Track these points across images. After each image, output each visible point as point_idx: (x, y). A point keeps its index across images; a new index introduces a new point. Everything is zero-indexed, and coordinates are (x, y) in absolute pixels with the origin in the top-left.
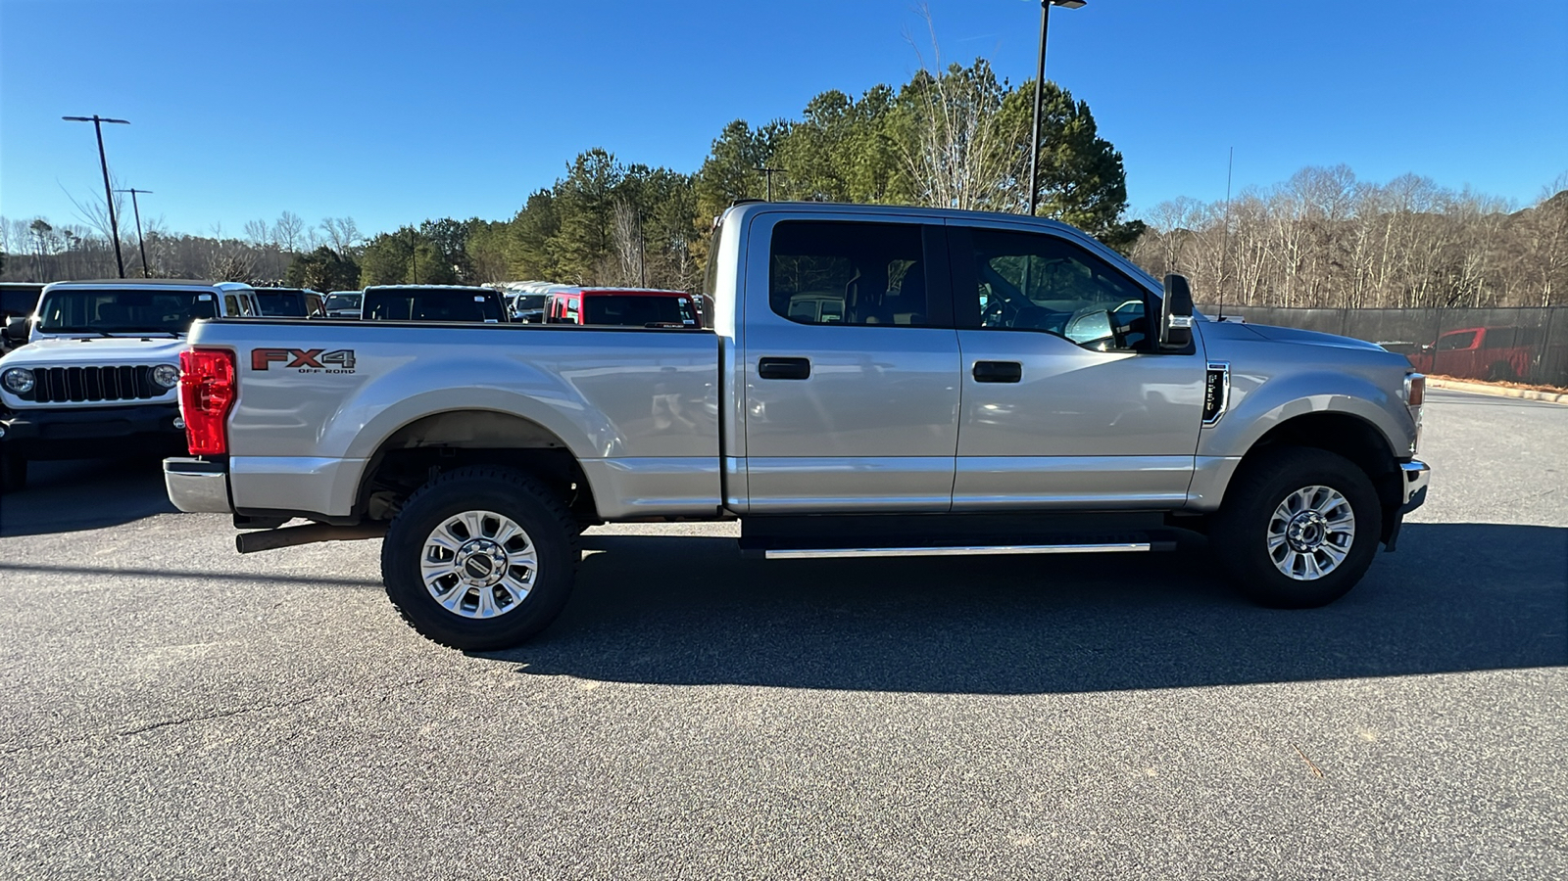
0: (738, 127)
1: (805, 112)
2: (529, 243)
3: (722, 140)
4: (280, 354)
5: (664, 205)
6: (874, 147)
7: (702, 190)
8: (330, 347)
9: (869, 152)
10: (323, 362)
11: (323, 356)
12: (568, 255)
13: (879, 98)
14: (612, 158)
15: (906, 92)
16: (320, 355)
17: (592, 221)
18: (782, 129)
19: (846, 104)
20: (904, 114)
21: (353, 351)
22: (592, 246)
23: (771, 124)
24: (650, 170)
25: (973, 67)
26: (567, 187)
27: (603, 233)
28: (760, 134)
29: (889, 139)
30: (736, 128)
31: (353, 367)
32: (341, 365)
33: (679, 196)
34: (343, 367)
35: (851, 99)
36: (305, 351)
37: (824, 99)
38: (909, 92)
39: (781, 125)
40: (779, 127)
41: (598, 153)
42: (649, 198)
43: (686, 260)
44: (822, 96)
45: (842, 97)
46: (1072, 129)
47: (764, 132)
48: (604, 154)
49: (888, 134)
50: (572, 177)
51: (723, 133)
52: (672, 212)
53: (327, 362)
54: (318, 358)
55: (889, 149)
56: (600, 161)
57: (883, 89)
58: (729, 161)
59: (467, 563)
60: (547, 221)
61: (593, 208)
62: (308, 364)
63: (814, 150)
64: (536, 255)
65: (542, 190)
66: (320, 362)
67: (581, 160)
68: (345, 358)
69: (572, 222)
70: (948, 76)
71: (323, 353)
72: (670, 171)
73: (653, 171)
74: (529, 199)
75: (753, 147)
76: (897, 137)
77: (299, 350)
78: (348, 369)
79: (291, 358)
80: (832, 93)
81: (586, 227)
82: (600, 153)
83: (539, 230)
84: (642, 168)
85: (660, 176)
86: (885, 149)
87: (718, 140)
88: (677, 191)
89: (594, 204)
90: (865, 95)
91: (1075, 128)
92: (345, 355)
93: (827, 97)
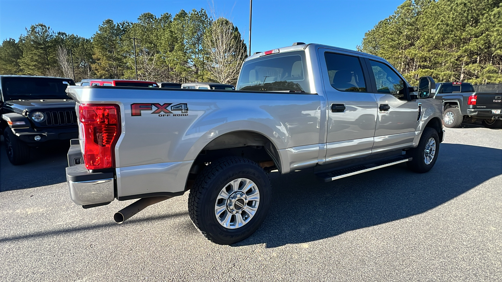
0: (109, 22)
1: (138, 19)
2: (5, 61)
3: (103, 26)
4: (148, 106)
5: (77, 49)
6: (168, 34)
7: (96, 45)
8: (175, 102)
9: (166, 36)
10: (171, 110)
11: (171, 107)
12: (30, 67)
13: (166, 18)
14: (49, 28)
15: (177, 16)
16: (170, 107)
17: (42, 53)
18: (127, 24)
19: (154, 18)
20: (178, 24)
21: (186, 104)
22: (43, 64)
23: (122, 22)
24: (67, 35)
25: (200, 11)
26: (27, 38)
27: (47, 59)
28: (118, 25)
29: (173, 32)
30: (108, 22)
31: (187, 113)
32: (181, 111)
33: (83, 46)
34: (182, 113)
35: (155, 16)
36: (162, 105)
37: (145, 15)
38: (179, 17)
39: (127, 23)
40: (126, 23)
41: (42, 26)
42: (69, 46)
43: (90, 71)
44: (144, 14)
45: (152, 15)
46: (235, 35)
47: (120, 25)
48: (44, 26)
49: (173, 30)
50: (29, 35)
51: (103, 23)
52: (81, 52)
53: (174, 110)
54: (169, 108)
55: (174, 35)
56: (43, 29)
57: (168, 14)
58: (107, 34)
59: (235, 204)
60: (15, 52)
61: (42, 48)
62: (163, 112)
63: (143, 33)
64: (10, 67)
65: (10, 39)
66: (170, 110)
67: (33, 28)
68: (183, 108)
69: (31, 53)
70: (192, 13)
71: (171, 105)
72: (77, 36)
73: (69, 35)
74: (3, 42)
75: (116, 30)
76: (176, 31)
77: (159, 104)
78: (185, 114)
79: (154, 108)
80: (148, 13)
81: (39, 56)
82: (43, 26)
83: (10, 56)
84: (63, 34)
85: (73, 38)
86: (172, 35)
87: (101, 26)
88: (82, 44)
89: (42, 46)
90: (162, 15)
91: (236, 34)
92: (183, 106)
93: (146, 15)
